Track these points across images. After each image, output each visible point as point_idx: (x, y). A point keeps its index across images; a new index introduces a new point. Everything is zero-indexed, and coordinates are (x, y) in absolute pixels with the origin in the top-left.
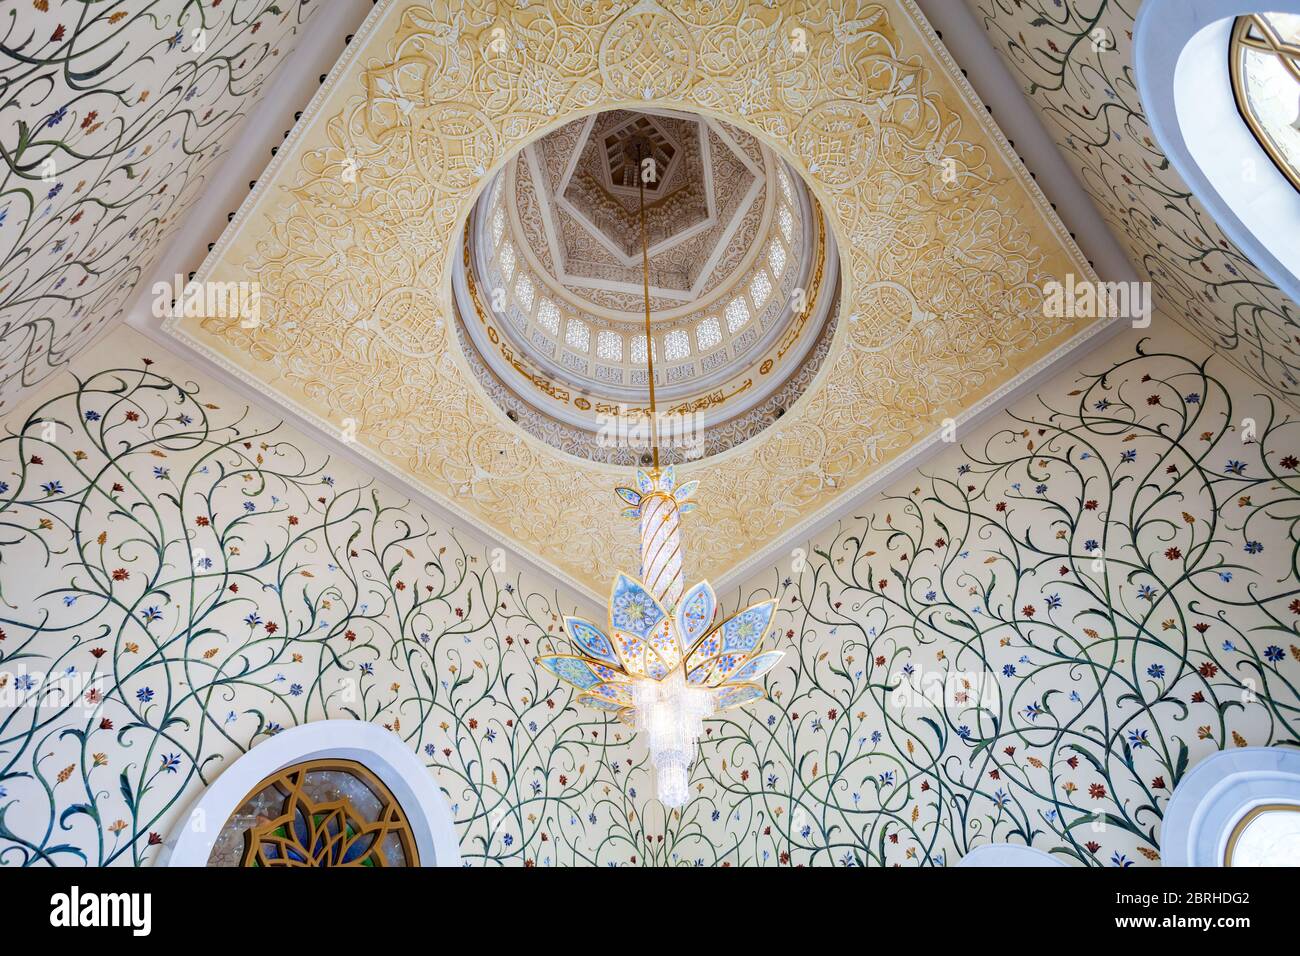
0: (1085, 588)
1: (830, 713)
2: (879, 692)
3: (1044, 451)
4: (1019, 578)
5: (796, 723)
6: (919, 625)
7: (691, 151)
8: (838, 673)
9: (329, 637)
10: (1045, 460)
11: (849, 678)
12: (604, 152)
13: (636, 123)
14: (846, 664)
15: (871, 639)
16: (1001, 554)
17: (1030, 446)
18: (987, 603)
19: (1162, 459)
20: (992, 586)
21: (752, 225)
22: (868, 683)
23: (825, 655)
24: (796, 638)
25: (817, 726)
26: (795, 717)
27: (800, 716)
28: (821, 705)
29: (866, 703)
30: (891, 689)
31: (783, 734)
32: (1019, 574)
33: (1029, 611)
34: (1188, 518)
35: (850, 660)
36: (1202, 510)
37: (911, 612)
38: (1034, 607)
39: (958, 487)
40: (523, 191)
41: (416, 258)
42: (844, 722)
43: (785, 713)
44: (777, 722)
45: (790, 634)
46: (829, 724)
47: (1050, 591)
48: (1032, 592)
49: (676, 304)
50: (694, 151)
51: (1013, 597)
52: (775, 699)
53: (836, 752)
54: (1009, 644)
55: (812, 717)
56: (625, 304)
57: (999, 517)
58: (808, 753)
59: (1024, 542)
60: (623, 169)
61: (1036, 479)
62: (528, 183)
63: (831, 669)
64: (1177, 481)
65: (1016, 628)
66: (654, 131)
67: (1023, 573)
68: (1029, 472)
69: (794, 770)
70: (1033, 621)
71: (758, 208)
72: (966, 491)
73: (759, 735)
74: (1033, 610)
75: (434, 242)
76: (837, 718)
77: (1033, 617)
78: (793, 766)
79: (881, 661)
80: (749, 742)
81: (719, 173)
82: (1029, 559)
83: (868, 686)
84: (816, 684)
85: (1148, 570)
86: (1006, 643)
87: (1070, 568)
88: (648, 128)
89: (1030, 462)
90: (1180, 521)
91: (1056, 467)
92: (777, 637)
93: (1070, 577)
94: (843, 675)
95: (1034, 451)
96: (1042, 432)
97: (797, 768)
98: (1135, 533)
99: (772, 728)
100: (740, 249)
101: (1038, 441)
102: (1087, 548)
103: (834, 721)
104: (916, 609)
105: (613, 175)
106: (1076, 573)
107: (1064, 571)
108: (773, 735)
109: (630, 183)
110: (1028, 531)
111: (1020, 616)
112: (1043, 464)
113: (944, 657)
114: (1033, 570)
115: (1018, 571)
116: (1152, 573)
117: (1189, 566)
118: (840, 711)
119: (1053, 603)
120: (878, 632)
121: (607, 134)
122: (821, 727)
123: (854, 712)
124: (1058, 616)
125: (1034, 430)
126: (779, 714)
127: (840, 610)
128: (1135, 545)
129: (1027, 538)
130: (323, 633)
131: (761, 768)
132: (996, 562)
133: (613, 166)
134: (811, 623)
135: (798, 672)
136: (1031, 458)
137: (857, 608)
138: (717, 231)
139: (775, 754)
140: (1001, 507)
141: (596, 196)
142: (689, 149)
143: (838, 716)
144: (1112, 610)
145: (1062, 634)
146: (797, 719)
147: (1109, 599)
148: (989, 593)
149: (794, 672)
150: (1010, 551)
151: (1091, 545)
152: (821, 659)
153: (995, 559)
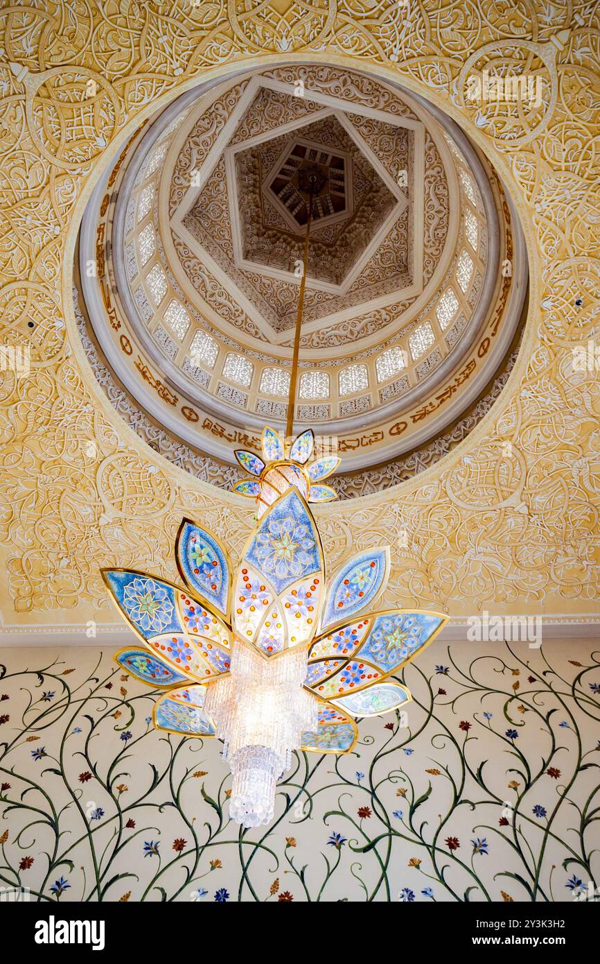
0: (519, 850)
1: (176, 842)
3: (528, 698)
4: (455, 805)
5: (127, 833)
7: (364, 220)
8: (208, 800)
10: (526, 706)
11: (220, 813)
12: (286, 154)
13: (333, 157)
14: (223, 796)
16: (447, 771)
17: (516, 686)
18: (412, 812)
20: (424, 798)
21: (379, 322)
23: (203, 774)
25: (151, 849)
26: (131, 824)
27: (137, 828)
28: (169, 827)
31: (105, 838)
32: (457, 800)
33: (453, 843)
38: (460, 842)
39: (429, 684)
42: (189, 860)
43: (119, 815)
44: (104, 819)
46: (168, 853)
47: (482, 834)
48: (463, 825)
49: (256, 333)
50: (371, 226)
51: (443, 818)
52: (115, 791)
53: (162, 890)
54: (418, 867)
55: (151, 837)
56: (212, 295)
57: (460, 735)
58: (124, 875)
59: (475, 772)
60: (288, 182)
61: (510, 720)
63: (203, 791)
65: (433, 855)
66: (341, 178)
67: (461, 802)
68: (505, 708)
69: (97, 887)
70: (452, 856)
71: (395, 312)
72: (435, 692)
73: (71, 823)
74: (458, 845)
76: (183, 852)
77: (455, 852)
78: (99, 881)
80: (55, 825)
81: (382, 254)
82: (472, 791)
84: (177, 800)
85: (586, 864)
86: (415, 864)
87: (511, 822)
88: (338, 171)
89: (510, 700)
91: (532, 719)
93: (508, 831)
94: (214, 805)
95: (518, 692)
96: (532, 680)
97: (102, 885)
98: (585, 822)
99: (94, 823)
100: (352, 333)
101: (525, 686)
102: (535, 811)
103: (177, 854)
105: (277, 179)
106: (515, 830)
107: (504, 822)
108: (90, 832)
109: (284, 200)
110: (483, 764)
111: (442, 844)
112: (523, 709)
114: (473, 805)
115: (457, 798)
116: (588, 868)
118: (190, 845)
119: (480, 848)
121: (303, 143)
122: (157, 852)
123: (208, 855)
124: (481, 864)
125: (525, 674)
126: (110, 810)
128: (581, 834)
129: (480, 770)
131: (52, 865)
132: (438, 776)
133: (283, 172)
135: (160, 776)
136: (513, 697)
138: (340, 303)
139: (81, 855)
140: (465, 726)
141: (251, 182)
142: (362, 217)
143: (185, 850)
144: (537, 886)
145: (478, 885)
146: (132, 828)
147: (538, 872)
148: (418, 804)
149: (156, 773)
150: (457, 773)
151: (539, 811)
152: (195, 775)
153: (438, 773)
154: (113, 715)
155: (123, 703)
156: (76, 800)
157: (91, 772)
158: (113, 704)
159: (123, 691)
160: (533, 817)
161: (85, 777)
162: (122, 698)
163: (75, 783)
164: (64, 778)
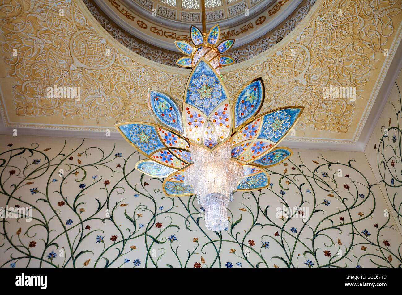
0: (283, 247)
1: (112, 237)
2: (150, 241)
3: (291, 177)
5: (86, 232)
6: (190, 219)
8: (128, 218)
10: (290, 181)
11: (135, 224)
14: (136, 216)
15: (159, 211)
16: (250, 210)
17: (286, 171)
18: (232, 228)
19: (339, 212)
20: (238, 222)
22: (146, 232)
23: (125, 205)
24: (110, 187)
25: (100, 240)
26: (88, 228)
27: (92, 229)
28: (109, 230)
29: (139, 242)
30: (158, 242)
31: (74, 234)
32: (254, 224)
33: (252, 243)
34: (339, 242)
35: (139, 216)
36: (347, 243)
37: (189, 211)
38: (255, 242)
42: (120, 246)
43: (82, 223)
44: (73, 225)
45: (107, 183)
46: (108, 242)
47: (266, 239)
48: (257, 235)
51: (247, 232)
52: (78, 212)
53: (106, 259)
54: (234, 253)
55: (99, 233)
57: (257, 193)
58: (86, 252)
59: (264, 211)
61: (282, 187)
63: (125, 213)
64: (342, 225)
65: (242, 248)
67: (256, 224)
68: (280, 182)
69: (72, 257)
70: (251, 248)
73: (56, 227)
74: (254, 244)
76: (116, 242)
77: (252, 247)
78: (73, 254)
79: (159, 225)
80: (46, 227)
82: (262, 219)
83: (145, 234)
84: (112, 217)
85: (314, 254)
86: (233, 251)
87: (280, 234)
89: (282, 178)
90: (336, 242)
91: (293, 188)
92: (96, 180)
93: (278, 238)
94: (132, 221)
95: (286, 174)
96: (293, 169)
97: (75, 256)
98: (315, 236)
99: (68, 227)
101: (290, 171)
102: (292, 230)
103: (113, 242)
104: (192, 210)
106: (282, 239)
107: (277, 234)
108: (66, 231)
110: (267, 207)
111: (246, 243)
112: (288, 183)
113: (197, 242)
114: (262, 225)
115: (254, 222)
116: (315, 256)
117: (331, 262)
118: (120, 238)
119: (265, 245)
120: (164, 210)
122: (103, 242)
123: (129, 243)
124: (265, 252)
125: (290, 166)
126: (76, 221)
127: (146, 187)
128: (313, 241)
129: (266, 210)
131: (47, 246)
132: (245, 212)
134: (123, 183)
135: (102, 205)
136: (284, 177)
137: (158, 191)
139: (62, 241)
143: (117, 241)
144: (291, 263)
145: (262, 261)
146: (89, 230)
147: (291, 257)
148: (235, 224)
149: (100, 204)
150: (255, 210)
151: (294, 230)
152: (121, 205)
153: (246, 210)
154: (74, 174)
155: (79, 167)
156: (57, 215)
157: (64, 201)
158: (73, 168)
159: (79, 162)
160: (291, 232)
161: (61, 204)
162: (79, 165)
163: (56, 207)
164: (49, 203)
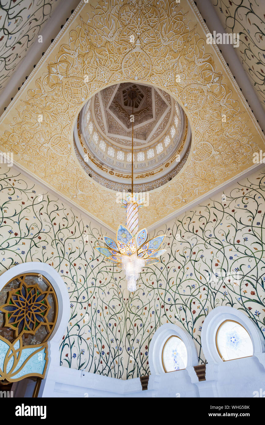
0: (256, 236)
1: (178, 267)
2: (193, 262)
3: (247, 195)
4: (236, 232)
5: (168, 269)
6: (206, 244)
7: (149, 96)
9: (33, 238)
11: (185, 257)
12: (122, 95)
13: (133, 86)
14: (184, 253)
15: (192, 247)
17: (244, 193)
18: (226, 238)
20: (228, 234)
21: (166, 121)
22: (190, 259)
23: (179, 250)
24: (170, 245)
25: (175, 271)
26: (168, 267)
27: (170, 267)
28: (176, 264)
29: (189, 265)
30: (196, 261)
31: (165, 272)
33: (238, 241)
35: (185, 252)
37: (204, 240)
39: (221, 204)
40: (96, 106)
41: (62, 125)
42: (182, 270)
43: (166, 266)
44: (163, 269)
45: (169, 244)
46: (178, 270)
47: (245, 236)
48: (240, 236)
49: (141, 144)
50: (150, 96)
51: (234, 237)
52: (163, 262)
53: (179, 278)
55: (173, 268)
56: (126, 143)
57: (232, 214)
58: (171, 278)
59: (239, 221)
60: (128, 100)
61: (244, 203)
62: (98, 104)
63: (180, 254)
65: (234, 246)
66: (138, 89)
67: (238, 230)
68: (242, 201)
69: (167, 282)
70: (239, 244)
71: (168, 116)
72: (223, 206)
73: (158, 272)
74: (240, 241)
75: (68, 121)
78: (167, 281)
79: (194, 253)
80: (155, 274)
81: (157, 104)
82: (240, 226)
83: (190, 260)
84: (175, 259)
86: (231, 250)
88: (136, 88)
89: (243, 198)
91: (250, 200)
92: (165, 244)
93: (251, 232)
94: (183, 256)
95: (244, 195)
96: (247, 189)
99: (162, 270)
100: (162, 128)
101: (246, 192)
102: (257, 224)
103: (179, 269)
104: (206, 239)
105: (124, 103)
106: (253, 231)
107: (250, 230)
109: (130, 106)
110: (240, 218)
111: (236, 243)
112: (247, 199)
113: (213, 253)
114: (241, 230)
115: (236, 230)
118: (181, 267)
119: (246, 239)
120: (194, 245)
121: (123, 89)
122: (176, 271)
123: (186, 267)
124: (247, 243)
125: (245, 189)
126: (164, 266)
127: (184, 238)
130: (32, 237)
131: (157, 282)
133: (124, 100)
134: (175, 241)
135: (170, 255)
137: (189, 238)
138: (155, 122)
139: (162, 278)
140: (233, 211)
141: (119, 109)
142: (148, 96)
145: (247, 249)
147: (261, 239)
148: (227, 236)
149: (169, 255)
150: (234, 224)
152: (177, 252)
153: (230, 226)
160: (257, 226)
